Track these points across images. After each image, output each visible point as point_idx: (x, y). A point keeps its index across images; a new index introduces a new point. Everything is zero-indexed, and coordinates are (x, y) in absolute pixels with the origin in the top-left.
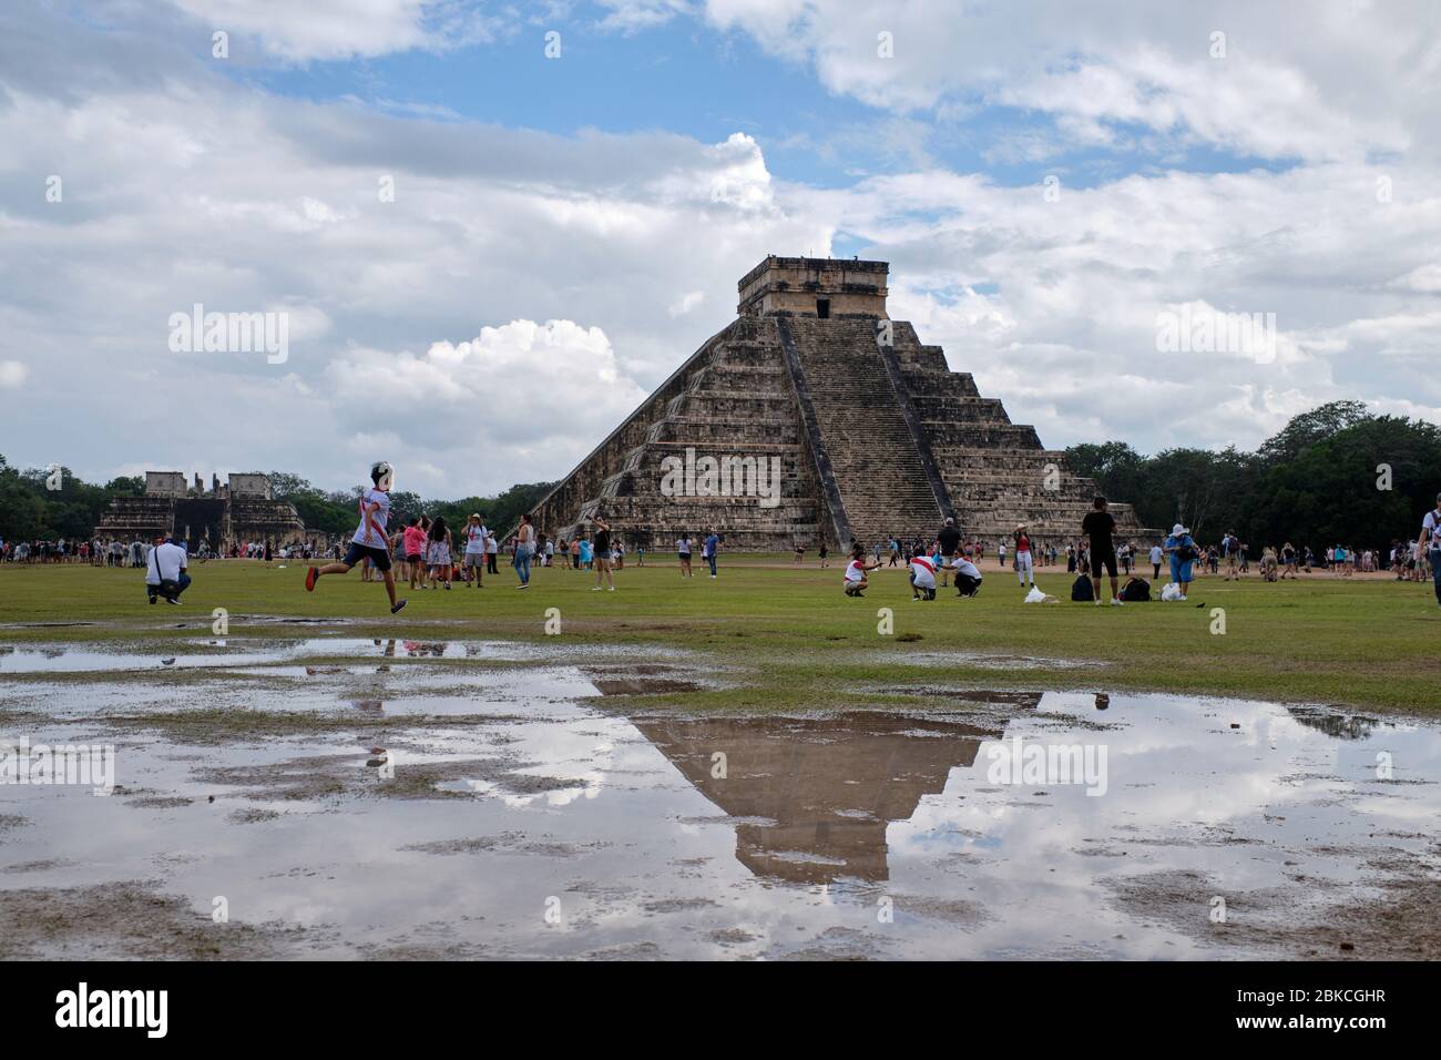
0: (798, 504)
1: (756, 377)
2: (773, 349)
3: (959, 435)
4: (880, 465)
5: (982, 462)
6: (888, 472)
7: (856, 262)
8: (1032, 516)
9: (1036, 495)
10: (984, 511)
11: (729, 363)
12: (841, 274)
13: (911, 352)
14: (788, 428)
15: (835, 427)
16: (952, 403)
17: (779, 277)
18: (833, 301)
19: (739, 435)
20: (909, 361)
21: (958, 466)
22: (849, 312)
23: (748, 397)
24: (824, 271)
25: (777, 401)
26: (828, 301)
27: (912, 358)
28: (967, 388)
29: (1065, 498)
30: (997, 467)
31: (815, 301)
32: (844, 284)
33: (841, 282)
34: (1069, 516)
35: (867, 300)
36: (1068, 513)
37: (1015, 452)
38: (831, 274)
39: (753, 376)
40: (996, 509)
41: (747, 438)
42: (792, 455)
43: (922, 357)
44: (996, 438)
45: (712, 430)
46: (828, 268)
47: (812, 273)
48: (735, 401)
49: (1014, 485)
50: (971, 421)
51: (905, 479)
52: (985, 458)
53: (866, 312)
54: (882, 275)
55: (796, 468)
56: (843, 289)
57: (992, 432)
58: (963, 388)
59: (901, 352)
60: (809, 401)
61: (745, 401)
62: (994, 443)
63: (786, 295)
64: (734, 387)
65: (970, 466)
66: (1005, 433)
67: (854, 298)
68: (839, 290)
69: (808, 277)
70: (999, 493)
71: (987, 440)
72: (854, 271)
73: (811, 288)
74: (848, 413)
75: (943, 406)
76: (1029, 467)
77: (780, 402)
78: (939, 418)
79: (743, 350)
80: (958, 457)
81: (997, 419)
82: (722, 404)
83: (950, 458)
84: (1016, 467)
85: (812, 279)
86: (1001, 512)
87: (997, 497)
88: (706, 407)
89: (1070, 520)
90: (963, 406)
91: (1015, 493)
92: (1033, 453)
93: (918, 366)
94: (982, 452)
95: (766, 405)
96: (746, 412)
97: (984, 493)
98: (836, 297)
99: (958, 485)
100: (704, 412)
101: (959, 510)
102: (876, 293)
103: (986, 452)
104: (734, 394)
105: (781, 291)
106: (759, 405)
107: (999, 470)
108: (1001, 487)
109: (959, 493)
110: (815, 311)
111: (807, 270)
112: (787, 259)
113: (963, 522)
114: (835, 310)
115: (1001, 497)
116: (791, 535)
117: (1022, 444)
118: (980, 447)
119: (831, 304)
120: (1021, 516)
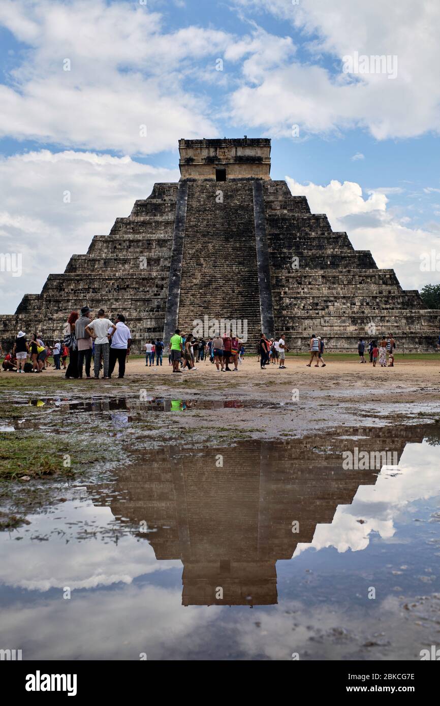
0: (153, 316)
1: (154, 224)
2: (172, 205)
3: (305, 260)
4: (221, 282)
5: (320, 280)
6: (227, 289)
7: (245, 139)
8: (354, 321)
9: (362, 304)
10: (312, 318)
11: (137, 216)
12: (234, 150)
13: (280, 201)
14: (166, 259)
15: (196, 257)
16: (306, 237)
17: (187, 154)
18: (228, 170)
19: (126, 266)
20: (278, 208)
21: (300, 284)
22: (240, 177)
23: (141, 238)
24: (221, 148)
25: (164, 241)
26: (225, 170)
27: (281, 206)
28: (321, 225)
29: (388, 306)
30: (334, 283)
31: (215, 170)
32: (236, 157)
33: (234, 155)
34: (388, 321)
35: (254, 168)
36: (387, 318)
37: (349, 271)
38: (226, 151)
39: (151, 224)
40: (323, 317)
41: (132, 268)
42: (163, 279)
43: (288, 205)
44: (336, 261)
45: (105, 263)
46: (224, 145)
47: (212, 150)
48: (131, 241)
49: (344, 297)
50: (320, 249)
51: (240, 293)
52: (323, 277)
53: (253, 176)
54: (265, 149)
55: (164, 289)
56: (235, 160)
57: (334, 256)
58: (318, 225)
59: (273, 202)
60: (181, 238)
61: (139, 241)
62: (334, 265)
63: (193, 167)
64: (135, 232)
65: (310, 284)
66: (345, 257)
67: (244, 167)
68: (232, 161)
69: (209, 153)
70: (330, 304)
71: (329, 263)
72: (244, 147)
73: (210, 161)
74: (210, 246)
75: (298, 239)
76: (361, 283)
77: (165, 241)
78: (294, 248)
79: (149, 206)
80: (300, 277)
81: (341, 247)
82: (120, 244)
83: (293, 278)
84: (350, 283)
85: (212, 154)
86: (327, 318)
87: (327, 307)
88: (107, 247)
89: (388, 324)
90: (314, 239)
91: (344, 304)
92: (365, 272)
93: (285, 211)
94: (321, 272)
95: (154, 244)
96: (138, 250)
97: (317, 304)
98: (230, 166)
99: (295, 298)
100: (106, 251)
101: (290, 318)
102: (260, 162)
103: (325, 272)
104: (131, 237)
105: (188, 165)
106: (149, 244)
107: (335, 286)
108: (332, 299)
109: (296, 304)
110: (214, 177)
111: (208, 148)
112: (192, 141)
113: (293, 328)
114: (230, 176)
115: (331, 308)
116: (139, 341)
117: (359, 265)
118: (322, 268)
119: (227, 171)
120: (344, 322)
